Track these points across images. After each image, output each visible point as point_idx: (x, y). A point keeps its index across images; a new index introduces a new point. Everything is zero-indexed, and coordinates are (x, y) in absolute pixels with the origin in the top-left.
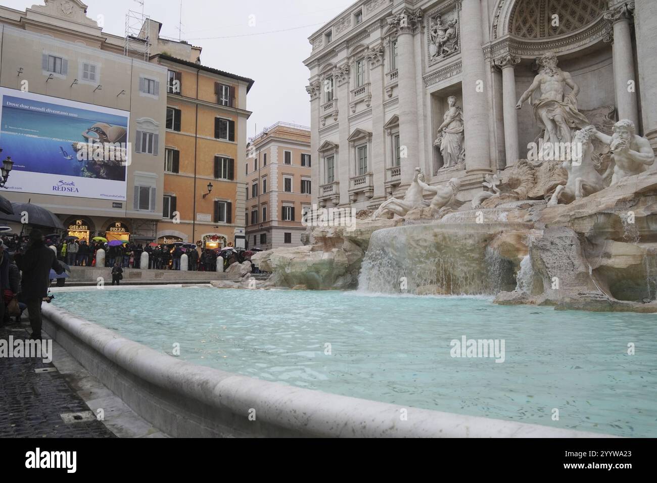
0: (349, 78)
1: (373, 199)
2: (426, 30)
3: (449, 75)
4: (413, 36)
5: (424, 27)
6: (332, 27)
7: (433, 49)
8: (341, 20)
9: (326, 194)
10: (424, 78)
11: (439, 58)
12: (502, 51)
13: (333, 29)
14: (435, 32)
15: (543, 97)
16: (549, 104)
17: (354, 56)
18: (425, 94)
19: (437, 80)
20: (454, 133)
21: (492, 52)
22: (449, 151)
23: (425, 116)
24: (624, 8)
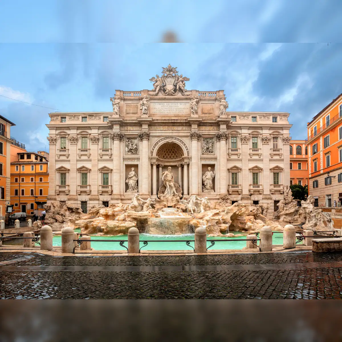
0: (77, 143)
1: (91, 195)
2: (124, 141)
3: (133, 160)
4: (120, 142)
5: (124, 140)
6: (67, 116)
7: (127, 149)
8: (73, 116)
9: (60, 189)
10: (123, 158)
11: (130, 153)
12: (154, 160)
13: (67, 117)
14: (129, 144)
15: (167, 178)
16: (170, 181)
17: (81, 134)
18: (123, 164)
19: (128, 160)
20: (134, 180)
21: (151, 159)
22: (132, 185)
23: (123, 171)
24: (188, 163)
